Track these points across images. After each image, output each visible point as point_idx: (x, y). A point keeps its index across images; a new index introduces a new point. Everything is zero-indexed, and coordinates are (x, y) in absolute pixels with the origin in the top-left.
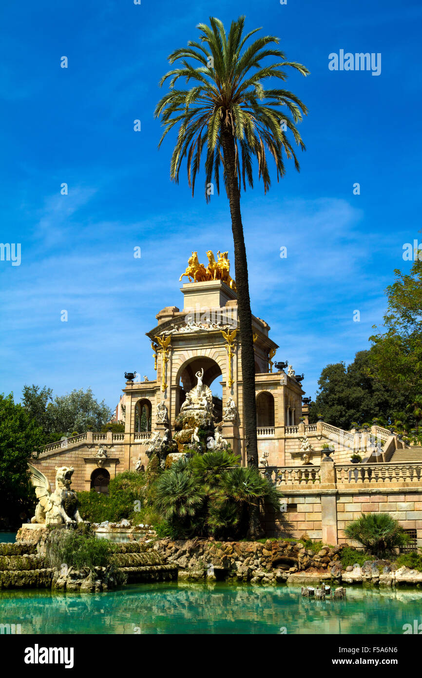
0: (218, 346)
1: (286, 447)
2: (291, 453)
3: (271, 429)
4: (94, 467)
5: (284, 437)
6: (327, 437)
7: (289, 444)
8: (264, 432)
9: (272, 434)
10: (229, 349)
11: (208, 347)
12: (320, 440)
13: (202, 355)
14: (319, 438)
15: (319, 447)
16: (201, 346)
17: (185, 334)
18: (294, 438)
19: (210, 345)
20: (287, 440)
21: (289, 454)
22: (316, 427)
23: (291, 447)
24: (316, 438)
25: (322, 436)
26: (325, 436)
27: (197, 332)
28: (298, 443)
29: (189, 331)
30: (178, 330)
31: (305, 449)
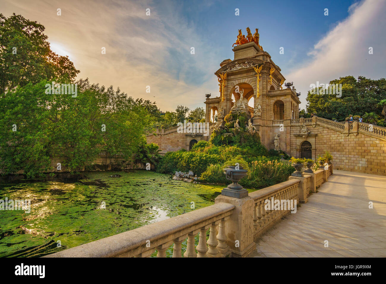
0: (251, 76)
1: (291, 131)
2: (294, 135)
3: (282, 121)
4: (191, 139)
5: (290, 125)
6: (320, 125)
7: (293, 129)
8: (278, 123)
9: (283, 123)
10: (258, 77)
11: (246, 77)
12: (315, 127)
13: (243, 82)
14: (314, 126)
15: (314, 131)
16: (243, 77)
17: (234, 71)
18: (296, 126)
19: (247, 76)
20: (291, 127)
21: (293, 135)
22: (312, 120)
23: (295, 131)
24: (312, 126)
25: (316, 125)
26: (319, 125)
27: (240, 69)
28: (299, 129)
29: (236, 69)
30: (230, 69)
31: (304, 133)
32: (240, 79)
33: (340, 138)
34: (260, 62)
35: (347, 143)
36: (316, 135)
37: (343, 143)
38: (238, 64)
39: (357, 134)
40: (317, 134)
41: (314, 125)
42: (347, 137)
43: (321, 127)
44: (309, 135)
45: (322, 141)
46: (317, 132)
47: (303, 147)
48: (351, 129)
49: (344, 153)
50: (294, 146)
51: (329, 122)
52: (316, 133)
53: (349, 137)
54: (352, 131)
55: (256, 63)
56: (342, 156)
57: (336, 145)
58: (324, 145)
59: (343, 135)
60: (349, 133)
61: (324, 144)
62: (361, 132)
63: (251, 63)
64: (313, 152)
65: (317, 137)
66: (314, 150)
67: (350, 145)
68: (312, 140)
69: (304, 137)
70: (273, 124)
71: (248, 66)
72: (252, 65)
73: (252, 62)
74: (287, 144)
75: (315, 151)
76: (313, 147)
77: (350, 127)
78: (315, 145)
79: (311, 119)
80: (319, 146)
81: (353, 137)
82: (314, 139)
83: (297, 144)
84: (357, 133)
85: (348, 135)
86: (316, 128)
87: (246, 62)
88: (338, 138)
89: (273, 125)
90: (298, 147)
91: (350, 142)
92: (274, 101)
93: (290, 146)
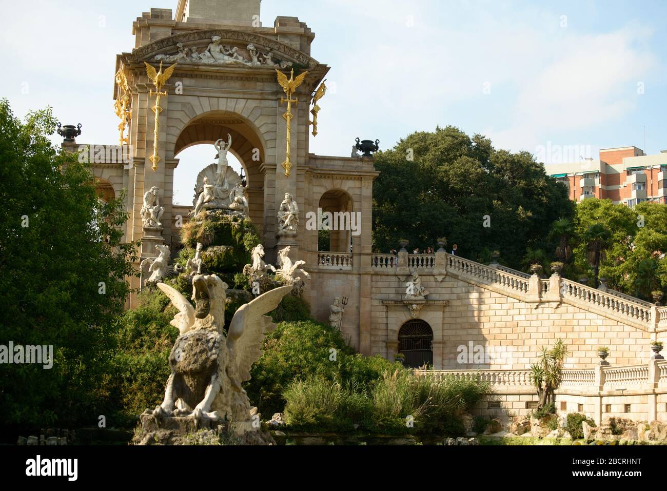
1: (374, 290)
2: (381, 300)
3: (345, 255)
5: (372, 272)
6: (460, 278)
7: (380, 284)
8: (335, 262)
9: (347, 264)
10: (289, 105)
11: (241, 96)
12: (442, 281)
13: (229, 109)
14: (440, 278)
15: (441, 293)
16: (231, 92)
17: (205, 65)
18: (387, 275)
19: (244, 93)
20: (374, 278)
21: (378, 301)
22: (432, 260)
23: (383, 290)
24: (432, 278)
25: (446, 275)
26: (455, 277)
27: (226, 66)
28: (396, 285)
29: (211, 61)
30: (187, 54)
31: (415, 296)
32: (218, 97)
33: (516, 312)
34: (299, 57)
35: (534, 323)
36: (446, 304)
37: (523, 324)
38: (220, 44)
39: (558, 305)
40: (448, 301)
41: (440, 275)
42: (534, 311)
43: (461, 283)
44: (428, 303)
45: (464, 320)
46: (447, 295)
47: (405, 336)
48: (543, 293)
49: (526, 348)
50: (380, 333)
51: (484, 271)
52: (447, 297)
53: (540, 310)
54: (545, 296)
55: (283, 57)
56: (521, 355)
57: (504, 330)
58: (470, 331)
59: (523, 304)
60: (541, 302)
61: (470, 327)
62: (568, 300)
63: (267, 53)
64: (436, 349)
65: (447, 309)
66: (440, 343)
67: (541, 329)
68: (433, 318)
69: (414, 306)
70: (319, 263)
71: (255, 59)
72: (270, 63)
73: (272, 49)
74: (363, 329)
75: (441, 345)
76: (437, 335)
77: (543, 288)
78: (443, 330)
79: (429, 257)
80: (453, 332)
81: (550, 311)
82: (439, 314)
83: (390, 327)
84: (559, 303)
85: (537, 306)
86: (444, 285)
87: (251, 47)
88: (511, 312)
89: (321, 267)
90: (394, 337)
91: (539, 323)
92: (323, 191)
93: (371, 335)
